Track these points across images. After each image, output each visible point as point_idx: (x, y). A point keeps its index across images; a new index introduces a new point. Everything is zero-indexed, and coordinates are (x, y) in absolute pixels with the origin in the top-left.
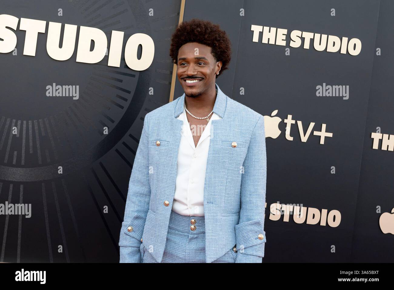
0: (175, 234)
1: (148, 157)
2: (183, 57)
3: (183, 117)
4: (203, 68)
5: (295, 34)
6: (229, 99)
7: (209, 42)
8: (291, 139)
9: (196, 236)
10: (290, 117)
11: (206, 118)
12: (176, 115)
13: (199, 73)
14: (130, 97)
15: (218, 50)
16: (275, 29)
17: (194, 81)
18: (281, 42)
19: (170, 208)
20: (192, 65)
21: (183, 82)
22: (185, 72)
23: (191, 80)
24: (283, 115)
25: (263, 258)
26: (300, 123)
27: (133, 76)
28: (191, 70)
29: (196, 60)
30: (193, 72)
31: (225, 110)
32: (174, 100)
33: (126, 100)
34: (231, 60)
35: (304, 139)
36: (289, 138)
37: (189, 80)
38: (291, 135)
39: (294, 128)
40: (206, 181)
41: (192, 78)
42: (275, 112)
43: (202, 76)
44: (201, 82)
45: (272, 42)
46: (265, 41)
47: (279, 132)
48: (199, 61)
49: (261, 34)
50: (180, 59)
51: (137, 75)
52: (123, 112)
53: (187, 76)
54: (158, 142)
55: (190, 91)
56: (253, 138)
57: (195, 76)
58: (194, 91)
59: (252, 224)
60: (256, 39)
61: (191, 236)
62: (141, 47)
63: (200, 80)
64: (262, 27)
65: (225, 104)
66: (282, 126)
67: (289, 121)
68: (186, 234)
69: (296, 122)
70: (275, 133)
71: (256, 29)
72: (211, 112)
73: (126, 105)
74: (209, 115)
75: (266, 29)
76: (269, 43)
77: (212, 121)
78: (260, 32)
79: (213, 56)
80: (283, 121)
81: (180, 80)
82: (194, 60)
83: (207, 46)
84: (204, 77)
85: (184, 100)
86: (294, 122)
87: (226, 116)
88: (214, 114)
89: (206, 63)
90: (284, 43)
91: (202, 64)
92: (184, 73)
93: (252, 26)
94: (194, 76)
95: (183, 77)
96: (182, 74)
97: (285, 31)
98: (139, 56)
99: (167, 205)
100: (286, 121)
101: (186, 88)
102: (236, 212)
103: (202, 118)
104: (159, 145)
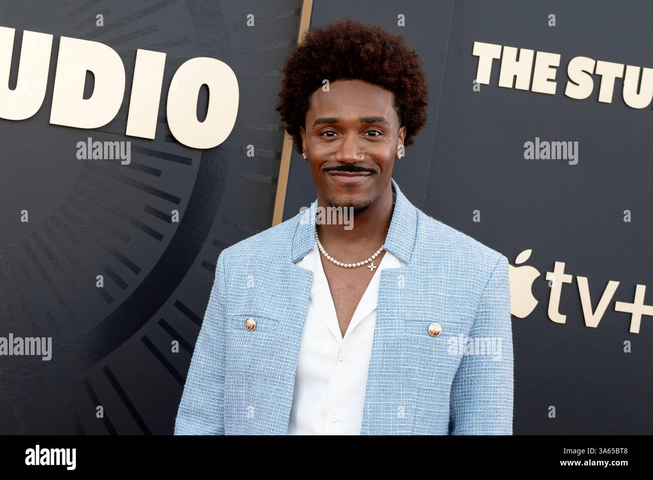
1: (222, 356)
2: (328, 116)
3: (312, 262)
4: (376, 143)
5: (579, 66)
6: (423, 216)
7: (392, 79)
8: (561, 319)
10: (560, 266)
11: (367, 262)
12: (295, 256)
13: (368, 157)
15: (410, 99)
16: (532, 52)
18: (545, 86)
20: (352, 136)
22: (335, 153)
24: (543, 264)
26: (583, 283)
27: (187, 161)
28: (353, 148)
30: (358, 154)
31: (414, 245)
35: (592, 320)
36: (556, 316)
38: (561, 311)
39: (570, 293)
41: (351, 171)
42: (525, 256)
43: (372, 165)
45: (523, 84)
46: (505, 82)
47: (534, 303)
48: (370, 127)
49: (497, 64)
50: (319, 122)
53: (339, 165)
54: (251, 322)
56: (482, 312)
57: (358, 165)
58: (357, 198)
60: (483, 76)
64: (500, 47)
65: (413, 230)
66: (541, 289)
67: (558, 277)
69: (575, 281)
71: (485, 52)
72: (378, 252)
74: (376, 254)
75: (510, 52)
76: (516, 87)
77: (383, 271)
78: (494, 60)
80: (543, 275)
83: (384, 89)
84: (376, 168)
86: (568, 279)
88: (386, 255)
89: (383, 132)
90: (551, 89)
91: (377, 134)
92: (333, 157)
93: (476, 44)
94: (356, 165)
95: (327, 165)
96: (325, 159)
97: (555, 59)
104: (252, 328)
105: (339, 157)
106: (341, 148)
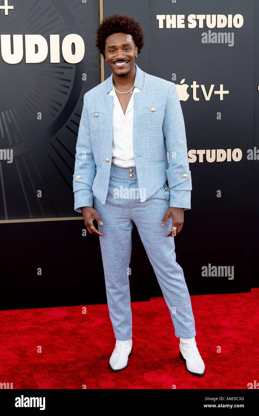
0: (118, 182)
1: (88, 127)
2: (112, 45)
3: (113, 93)
4: (128, 52)
5: (191, 17)
6: (146, 74)
7: (131, 31)
8: (198, 99)
9: (134, 182)
10: (195, 83)
11: (129, 91)
12: (107, 92)
13: (126, 56)
14: (71, 85)
15: (138, 37)
16: (175, 15)
17: (123, 63)
18: (181, 26)
19: (110, 163)
20: (120, 51)
21: (113, 65)
22: (115, 56)
23: (121, 63)
24: (189, 83)
25: (191, 191)
26: (203, 87)
27: (71, 68)
28: (121, 54)
29: (123, 46)
30: (123, 56)
31: (144, 84)
32: (105, 80)
33: (68, 87)
34: (144, 45)
35: (208, 98)
36: (196, 99)
37: (119, 63)
38: (197, 97)
39: (199, 90)
40: (134, 140)
41: (121, 61)
42: (183, 81)
44: (128, 64)
45: (174, 26)
46: (168, 26)
47: (188, 96)
48: (125, 47)
50: (109, 47)
51: (74, 67)
52: (68, 96)
53: (117, 60)
54: (96, 115)
55: (119, 71)
57: (123, 59)
58: (124, 71)
59: (177, 168)
60: (161, 26)
61: (130, 182)
62: (73, 45)
63: (127, 62)
64: (165, 16)
65: (143, 79)
66: (190, 91)
67: (195, 86)
68: (126, 181)
69: (200, 86)
70: (185, 97)
71: (160, 18)
72: (133, 87)
73: (69, 91)
74: (132, 88)
75: (168, 17)
76: (172, 28)
77: (134, 93)
78: (164, 20)
79: (134, 42)
80: (190, 86)
81: (111, 64)
82: (122, 47)
84: (130, 59)
85: (112, 79)
86: (198, 86)
87: (144, 88)
88: (135, 89)
89: (130, 49)
90: (183, 26)
91: (128, 49)
92: (115, 58)
93: (157, 16)
95: (113, 61)
96: (112, 59)
97: (183, 16)
98: (74, 52)
99: (108, 162)
100: (192, 86)
101: (117, 69)
102: (162, 160)
103: (127, 92)
104: (97, 117)
105: (116, 57)
106: (117, 55)
